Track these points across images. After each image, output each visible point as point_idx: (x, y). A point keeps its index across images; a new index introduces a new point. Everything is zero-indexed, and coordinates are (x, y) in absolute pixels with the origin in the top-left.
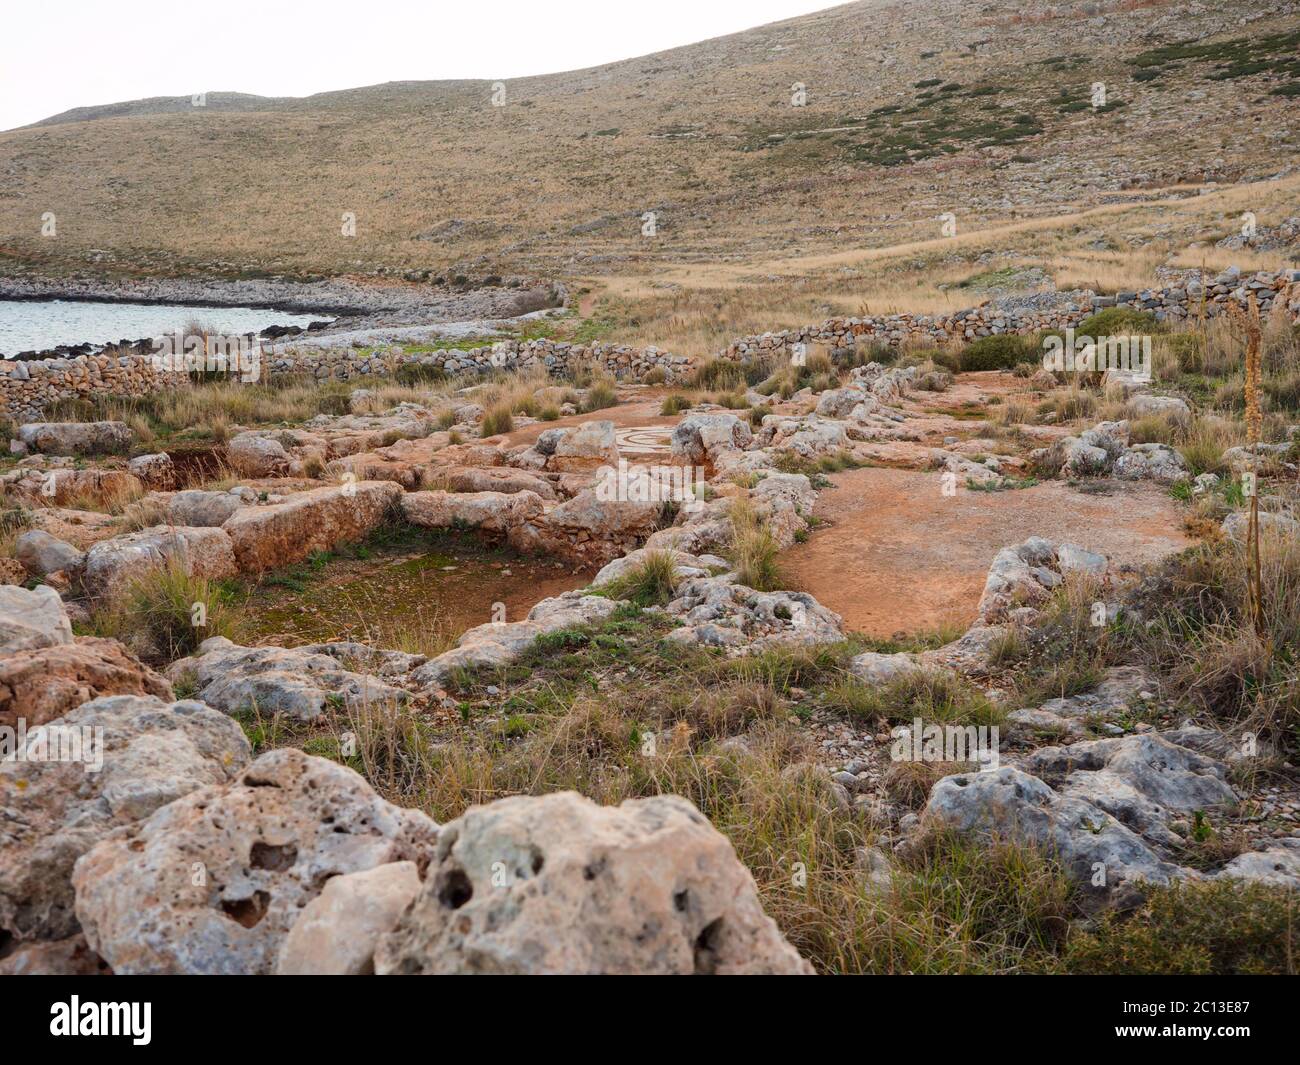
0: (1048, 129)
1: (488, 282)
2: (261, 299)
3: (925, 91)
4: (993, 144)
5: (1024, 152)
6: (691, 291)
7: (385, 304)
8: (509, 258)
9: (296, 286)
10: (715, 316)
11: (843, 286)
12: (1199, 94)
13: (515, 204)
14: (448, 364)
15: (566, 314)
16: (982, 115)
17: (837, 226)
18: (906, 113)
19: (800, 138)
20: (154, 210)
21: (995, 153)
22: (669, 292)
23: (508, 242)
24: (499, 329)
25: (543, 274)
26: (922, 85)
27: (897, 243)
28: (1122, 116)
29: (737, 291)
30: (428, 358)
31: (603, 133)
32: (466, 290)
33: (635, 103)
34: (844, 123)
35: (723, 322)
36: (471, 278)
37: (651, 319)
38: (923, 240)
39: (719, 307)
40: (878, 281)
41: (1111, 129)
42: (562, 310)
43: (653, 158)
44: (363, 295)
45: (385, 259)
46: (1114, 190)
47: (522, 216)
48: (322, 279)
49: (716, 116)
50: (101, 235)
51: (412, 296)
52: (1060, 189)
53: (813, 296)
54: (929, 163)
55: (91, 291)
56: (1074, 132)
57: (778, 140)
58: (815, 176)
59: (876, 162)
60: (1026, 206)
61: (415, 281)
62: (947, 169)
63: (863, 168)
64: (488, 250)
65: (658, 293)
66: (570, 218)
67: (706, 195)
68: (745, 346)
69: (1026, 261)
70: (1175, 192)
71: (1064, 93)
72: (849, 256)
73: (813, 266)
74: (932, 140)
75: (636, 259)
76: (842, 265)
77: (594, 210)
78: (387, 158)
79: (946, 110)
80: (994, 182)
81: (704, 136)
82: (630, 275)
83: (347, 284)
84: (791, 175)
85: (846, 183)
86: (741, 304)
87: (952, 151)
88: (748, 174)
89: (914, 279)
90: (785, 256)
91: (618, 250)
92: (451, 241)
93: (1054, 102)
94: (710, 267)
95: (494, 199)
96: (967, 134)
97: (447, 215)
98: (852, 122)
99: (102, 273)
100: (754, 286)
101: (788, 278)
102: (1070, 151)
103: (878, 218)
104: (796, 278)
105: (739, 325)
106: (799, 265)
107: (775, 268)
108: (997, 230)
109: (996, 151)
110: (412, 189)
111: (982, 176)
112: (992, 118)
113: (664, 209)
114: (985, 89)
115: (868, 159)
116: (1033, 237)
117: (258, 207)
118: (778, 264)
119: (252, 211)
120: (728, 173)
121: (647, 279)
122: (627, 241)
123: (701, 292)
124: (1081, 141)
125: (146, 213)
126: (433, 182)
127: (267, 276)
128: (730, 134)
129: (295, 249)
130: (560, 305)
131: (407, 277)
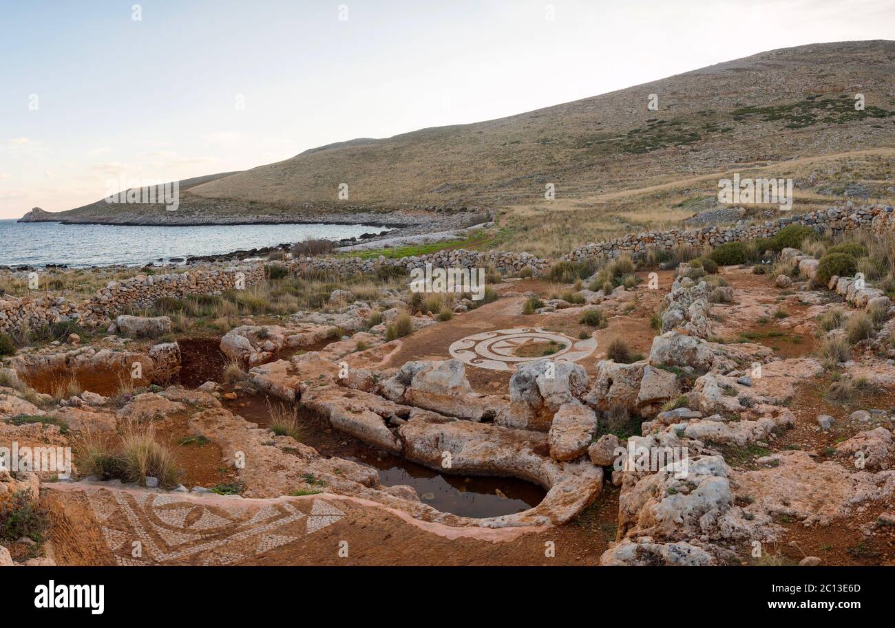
0: (703, 138)
1: (461, 210)
2: (366, 221)
3: (651, 123)
4: (682, 144)
5: (695, 147)
6: (553, 212)
7: (416, 222)
8: (471, 198)
9: (380, 215)
10: (564, 225)
11: (625, 208)
12: (759, 126)
13: (474, 174)
14: (409, 265)
15: (492, 225)
16: (675, 133)
17: (618, 180)
18: (644, 132)
19: (599, 143)
20: (329, 186)
21: (683, 148)
22: (543, 213)
23: (471, 192)
24: (458, 235)
25: (486, 206)
26: (649, 121)
27: (645, 187)
28: (731, 134)
29: (575, 211)
30: (397, 262)
31: (513, 143)
32: (451, 214)
33: (527, 130)
34: (618, 136)
35: (568, 229)
36: (454, 208)
37: (533, 227)
38: (657, 185)
39: (566, 220)
40: (641, 205)
41: (728, 139)
42: (491, 223)
43: (535, 152)
44: (407, 218)
45: (418, 202)
46: (733, 163)
47: (477, 180)
48: (391, 211)
49: (563, 134)
50: (309, 197)
51: (427, 218)
52: (711, 162)
53: (611, 213)
54: (655, 152)
55: (303, 220)
56: (714, 140)
57: (590, 144)
58: (607, 159)
59: (633, 152)
60: (698, 170)
61: (429, 211)
62: (663, 154)
63: (628, 155)
64: (462, 196)
65: (537, 213)
66: (498, 179)
67: (560, 168)
68: (580, 252)
69: (706, 194)
70: (757, 164)
71: (708, 124)
72: (626, 193)
73: (611, 198)
74: (656, 143)
75: (528, 197)
76: (623, 197)
77: (509, 175)
78: (420, 159)
79: (660, 131)
80: (684, 160)
81: (558, 142)
82: (525, 204)
83: (401, 214)
84: (596, 158)
85: (621, 161)
86: (577, 218)
87: (665, 147)
88: (578, 159)
89: (657, 203)
90: (596, 194)
91: (520, 193)
92: (446, 192)
93: (704, 128)
94: (562, 200)
95: (465, 173)
96: (670, 140)
97: (445, 181)
98: (621, 136)
99: (308, 212)
100: (583, 209)
101: (598, 205)
102: (713, 148)
103: (636, 176)
104: (602, 204)
105: (576, 230)
106: (603, 198)
107: (592, 200)
108: (690, 180)
109: (683, 147)
110: (430, 171)
111: (679, 157)
112: (680, 134)
113: (540, 174)
114: (675, 123)
115: (629, 151)
116: (706, 183)
117: (368, 182)
118: (594, 198)
119: (365, 184)
120: (569, 158)
121: (533, 206)
122: (524, 189)
123: (558, 212)
124: (717, 143)
125: (326, 187)
126: (439, 167)
127: (369, 211)
128: (569, 142)
129: (381, 199)
130: (491, 221)
131: (426, 209)
